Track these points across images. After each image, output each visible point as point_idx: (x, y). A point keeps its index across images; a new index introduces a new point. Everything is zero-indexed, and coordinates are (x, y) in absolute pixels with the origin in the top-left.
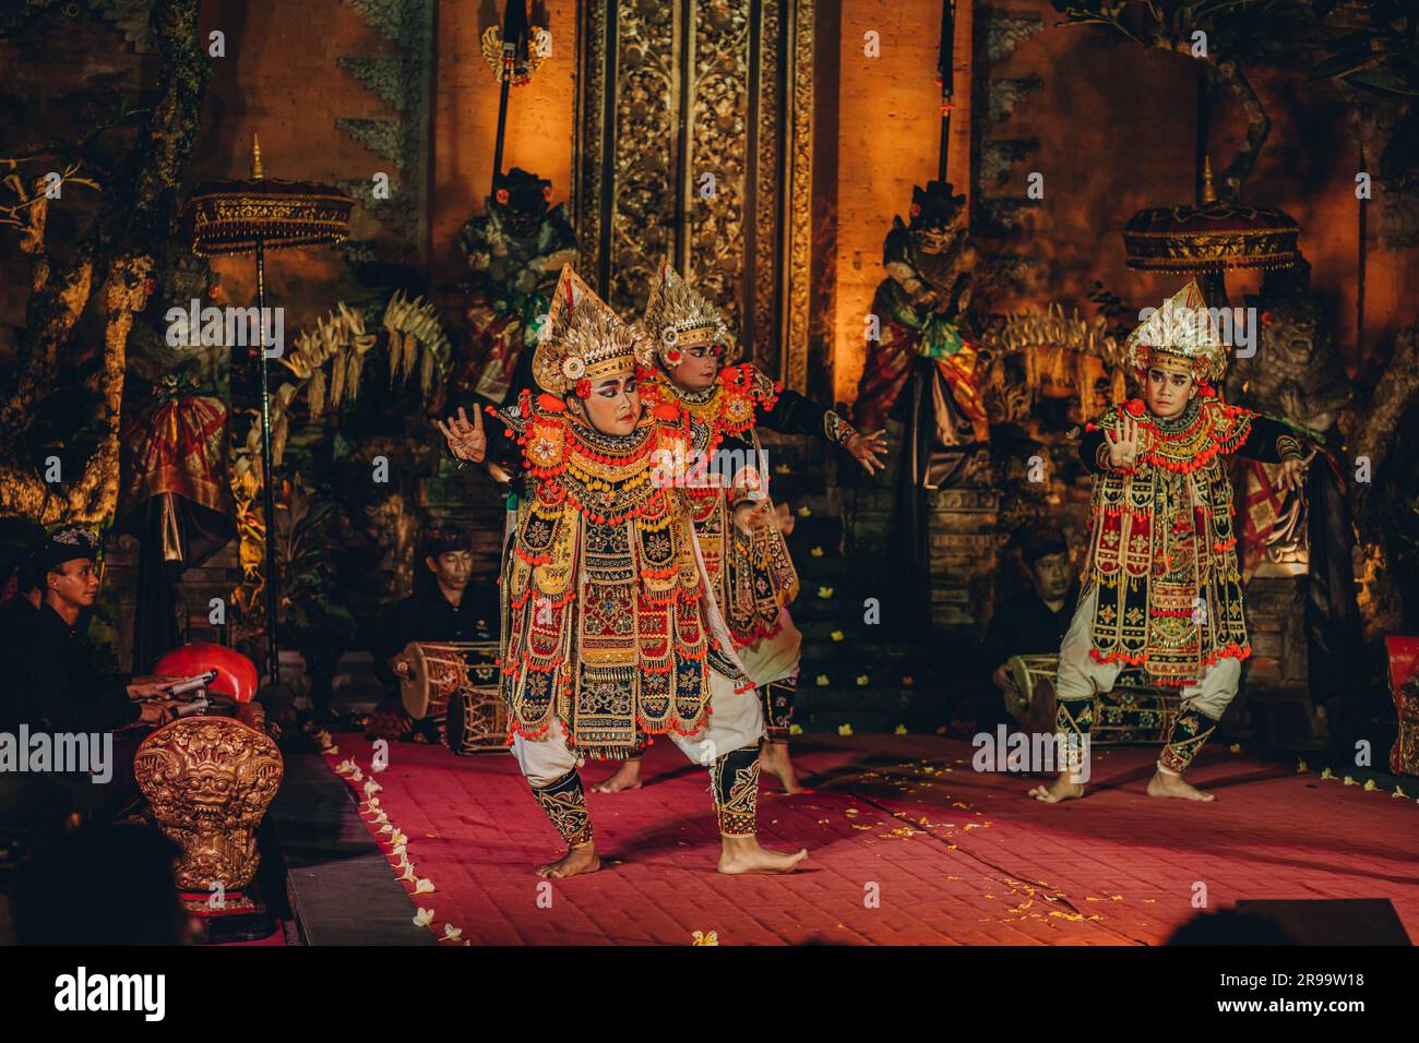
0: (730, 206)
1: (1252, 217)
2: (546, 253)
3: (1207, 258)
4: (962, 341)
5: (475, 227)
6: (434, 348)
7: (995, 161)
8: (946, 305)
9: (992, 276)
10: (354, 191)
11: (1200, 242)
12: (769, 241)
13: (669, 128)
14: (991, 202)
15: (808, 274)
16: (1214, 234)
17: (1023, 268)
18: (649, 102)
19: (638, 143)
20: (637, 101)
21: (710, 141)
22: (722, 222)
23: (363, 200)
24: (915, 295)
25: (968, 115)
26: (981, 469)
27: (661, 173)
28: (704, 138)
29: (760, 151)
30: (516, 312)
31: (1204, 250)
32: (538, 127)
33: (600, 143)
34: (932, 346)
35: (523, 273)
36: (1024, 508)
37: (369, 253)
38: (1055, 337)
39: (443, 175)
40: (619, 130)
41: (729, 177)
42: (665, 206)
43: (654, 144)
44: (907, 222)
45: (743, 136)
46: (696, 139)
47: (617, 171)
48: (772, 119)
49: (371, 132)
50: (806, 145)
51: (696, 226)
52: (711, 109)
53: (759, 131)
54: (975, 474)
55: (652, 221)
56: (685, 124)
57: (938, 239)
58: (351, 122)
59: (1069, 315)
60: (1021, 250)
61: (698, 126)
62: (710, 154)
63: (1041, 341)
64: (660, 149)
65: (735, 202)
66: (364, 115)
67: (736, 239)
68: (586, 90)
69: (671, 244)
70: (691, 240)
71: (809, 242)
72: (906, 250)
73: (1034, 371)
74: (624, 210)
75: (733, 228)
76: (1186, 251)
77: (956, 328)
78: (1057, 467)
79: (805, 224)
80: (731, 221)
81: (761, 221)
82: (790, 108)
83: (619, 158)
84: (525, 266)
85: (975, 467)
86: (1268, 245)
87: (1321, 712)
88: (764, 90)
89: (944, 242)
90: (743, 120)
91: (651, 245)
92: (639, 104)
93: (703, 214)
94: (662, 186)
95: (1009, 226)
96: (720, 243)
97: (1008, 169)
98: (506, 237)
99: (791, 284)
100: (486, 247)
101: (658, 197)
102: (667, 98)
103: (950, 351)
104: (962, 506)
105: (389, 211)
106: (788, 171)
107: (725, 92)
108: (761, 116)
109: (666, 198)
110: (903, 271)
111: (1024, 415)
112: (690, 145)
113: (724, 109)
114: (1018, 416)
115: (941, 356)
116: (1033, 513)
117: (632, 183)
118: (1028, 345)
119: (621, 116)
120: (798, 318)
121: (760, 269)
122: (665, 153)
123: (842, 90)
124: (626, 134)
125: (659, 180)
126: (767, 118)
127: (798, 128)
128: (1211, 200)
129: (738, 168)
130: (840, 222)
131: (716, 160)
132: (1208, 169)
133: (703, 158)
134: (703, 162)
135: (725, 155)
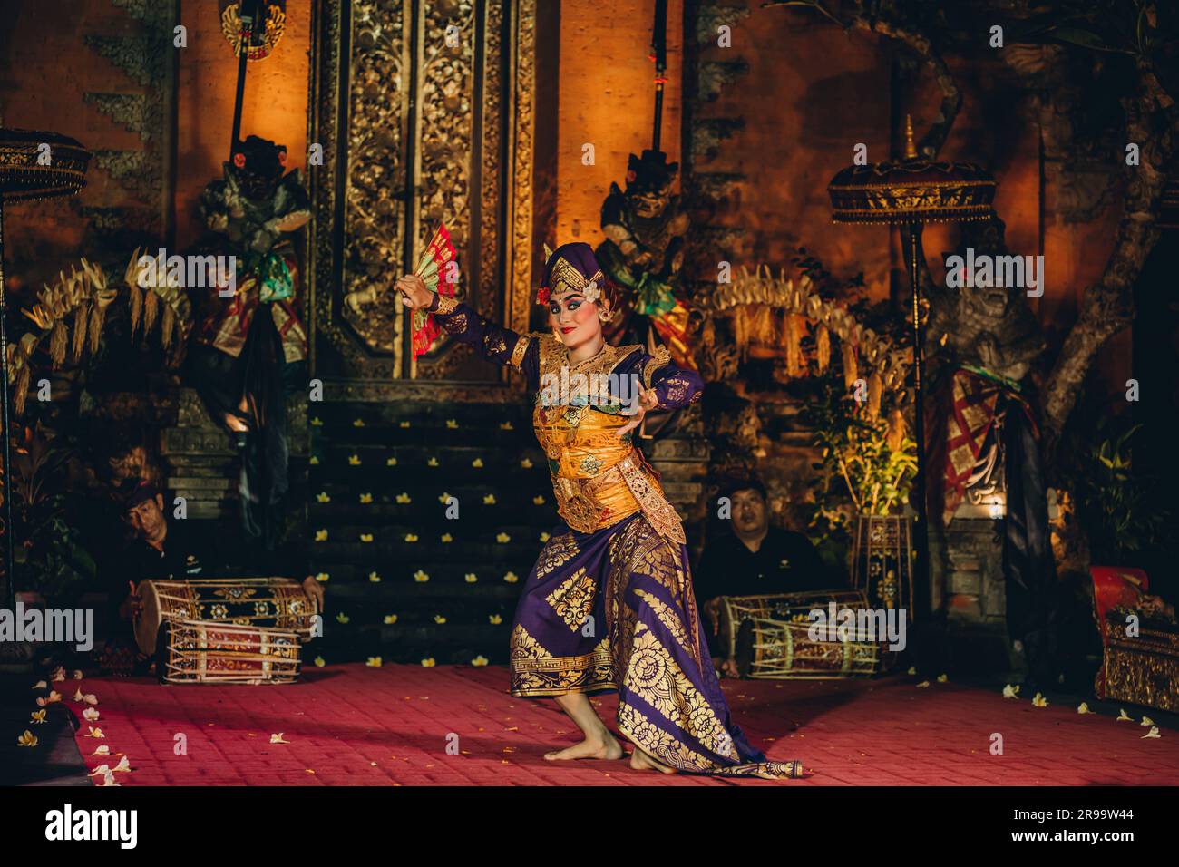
0: (457, 181)
1: (948, 170)
2: (282, 214)
3: (906, 208)
4: (675, 300)
5: (213, 191)
6: (175, 306)
7: (704, 138)
8: (660, 266)
9: (701, 245)
10: (101, 161)
11: (897, 193)
12: (493, 214)
13: (399, 108)
14: (701, 176)
15: (530, 244)
16: (911, 185)
17: (730, 238)
18: (381, 83)
19: (371, 121)
20: (370, 82)
21: (438, 120)
22: (449, 195)
23: (110, 170)
24: (631, 256)
25: (680, 94)
26: (693, 421)
27: (392, 149)
28: (432, 117)
29: (485, 130)
30: (252, 270)
31: (901, 201)
32: (275, 100)
33: (335, 121)
34: (647, 303)
35: (259, 234)
36: (732, 460)
37: (115, 220)
38: (762, 297)
39: (184, 145)
40: (353, 109)
41: (455, 154)
42: (396, 181)
43: (386, 122)
44: (623, 188)
46: (425, 118)
47: (351, 148)
48: (496, 100)
49: (117, 106)
50: (528, 123)
51: (425, 199)
52: (439, 90)
53: (484, 111)
54: (688, 425)
55: (384, 194)
56: (415, 103)
57: (653, 203)
58: (98, 96)
59: (775, 274)
60: (729, 221)
61: (427, 106)
62: (438, 132)
63: (749, 300)
64: (391, 127)
65: (461, 177)
66: (111, 90)
67: (462, 212)
68: (322, 74)
69: (401, 216)
70: (420, 213)
71: (531, 214)
72: (622, 214)
73: (743, 329)
74: (356, 183)
75: (459, 201)
76: (884, 202)
77: (670, 288)
78: (763, 423)
79: (526, 197)
80: (457, 194)
81: (486, 195)
82: (512, 89)
83: (352, 135)
84: (262, 227)
85: (687, 419)
86: (963, 197)
87: (1018, 646)
88: (489, 73)
89: (658, 206)
90: (469, 101)
91: (383, 217)
92: (371, 85)
93: (431, 188)
94: (392, 162)
95: (718, 199)
96: (447, 215)
97: (716, 145)
98: (243, 199)
99: (514, 253)
100: (224, 209)
101: (389, 171)
102: (397, 79)
103: (664, 309)
104: (676, 456)
105: (135, 181)
106: (511, 147)
107: (452, 74)
108: (485, 96)
109: (397, 173)
110: (619, 233)
111: (733, 374)
112: (420, 123)
113: (451, 90)
114: (727, 375)
115: (655, 313)
116: (741, 465)
117: (364, 158)
118: (737, 304)
119: (355, 96)
120: (520, 285)
121: (484, 240)
122: (395, 130)
123: (562, 69)
124: (359, 113)
125: (390, 157)
126: (491, 99)
127: (520, 107)
128: (911, 156)
129: (465, 146)
130: (560, 192)
131: (444, 138)
132: (909, 128)
133: (431, 136)
134: (432, 140)
135: (452, 133)
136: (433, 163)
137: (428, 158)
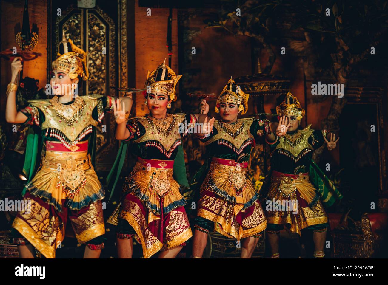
1: (273, 77)
3: (258, 90)
11: (255, 85)
16: (260, 82)
21: (94, 73)
29: (110, 76)
31: (256, 88)
41: (100, 85)
45: (104, 71)
46: (89, 72)
48: (114, 65)
50: (125, 73)
52: (94, 62)
53: (110, 69)
61: (90, 68)
62: (94, 77)
65: (103, 92)
76: (250, 89)
82: (119, 61)
86: (278, 86)
88: (111, 56)
90: (104, 66)
106: (120, 81)
107: (98, 57)
108: (110, 64)
113: (98, 62)
123: (136, 52)
126: (112, 65)
127: (123, 67)
128: (260, 73)
129: (103, 81)
130: (137, 95)
131: (96, 79)
132: (259, 63)
133: (92, 79)
134: (92, 80)
135: (99, 77)
136: (92, 88)
137: (91, 86)
